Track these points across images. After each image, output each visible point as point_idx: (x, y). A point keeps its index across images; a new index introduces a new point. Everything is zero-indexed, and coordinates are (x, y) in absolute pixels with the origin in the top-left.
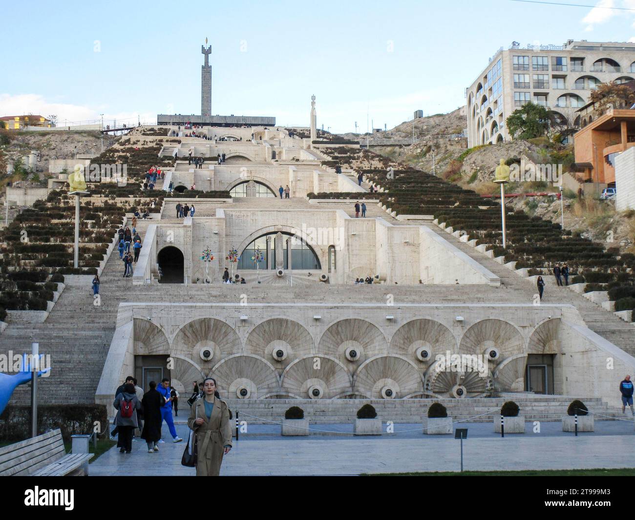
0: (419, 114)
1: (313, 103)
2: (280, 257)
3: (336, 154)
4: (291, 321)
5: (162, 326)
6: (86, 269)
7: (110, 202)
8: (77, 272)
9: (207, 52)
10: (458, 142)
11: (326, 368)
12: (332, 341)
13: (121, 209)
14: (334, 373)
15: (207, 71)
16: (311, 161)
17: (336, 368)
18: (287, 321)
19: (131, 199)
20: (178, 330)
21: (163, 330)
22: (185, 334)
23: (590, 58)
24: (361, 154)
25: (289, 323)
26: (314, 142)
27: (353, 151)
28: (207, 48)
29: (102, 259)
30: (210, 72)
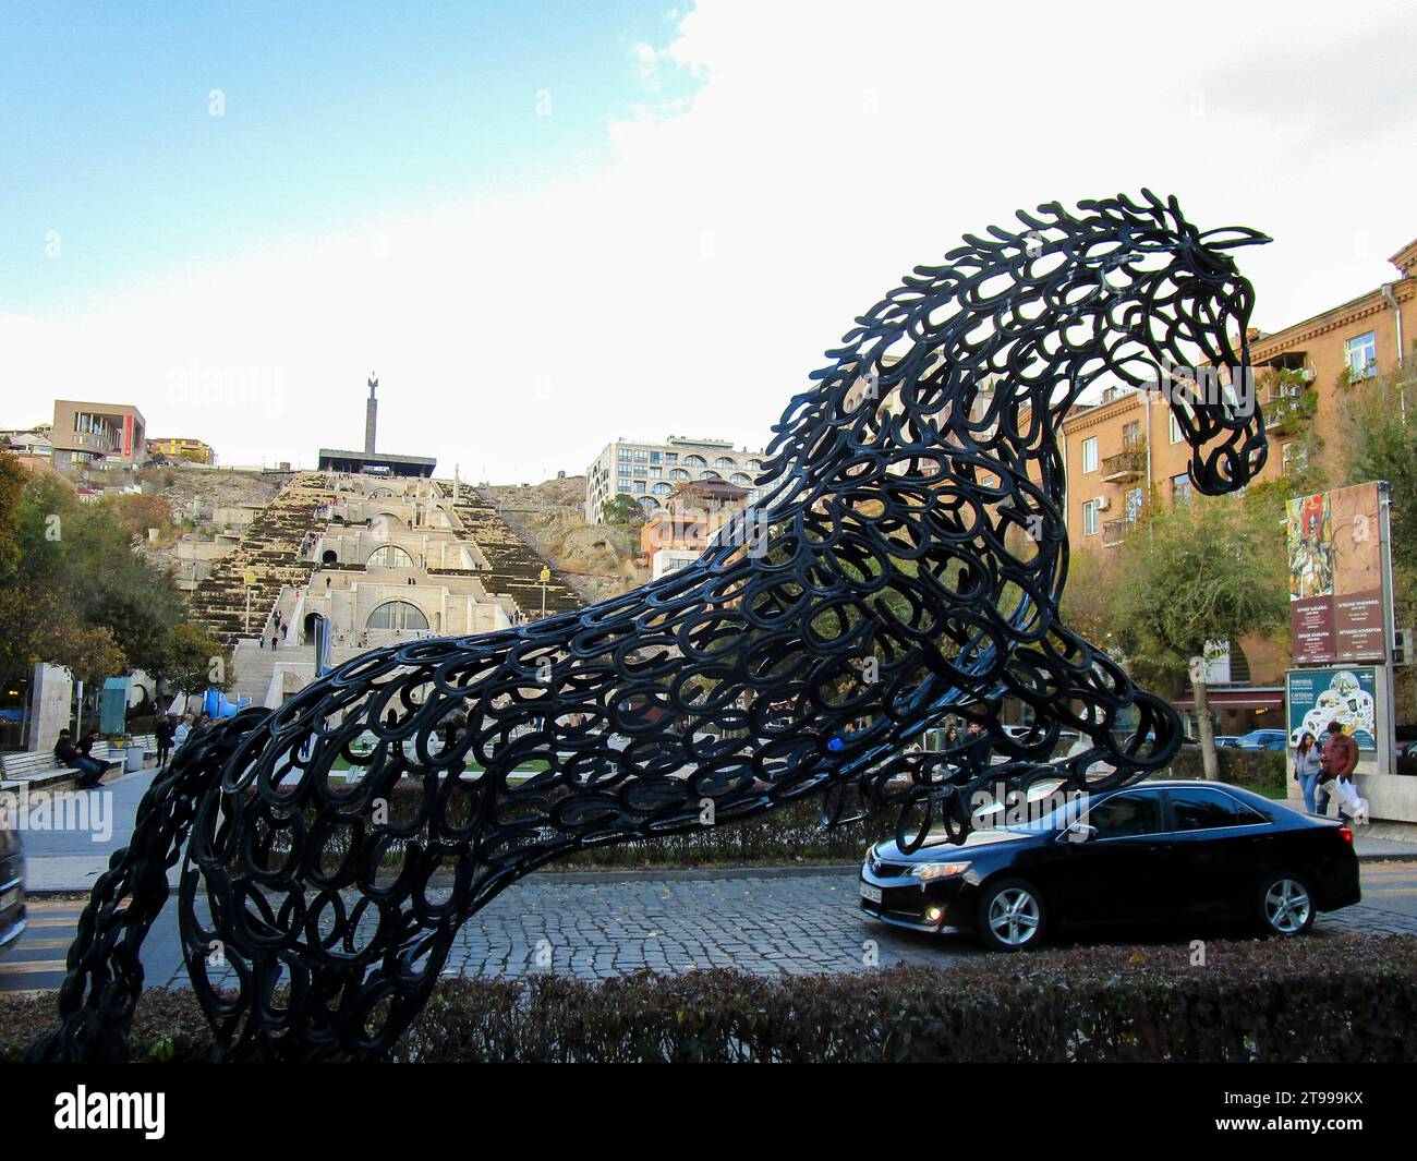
0: (562, 474)
1: (457, 470)
2: (399, 620)
3: (471, 522)
6: (253, 634)
7: (271, 572)
8: (247, 637)
9: (373, 385)
10: (577, 513)
13: (278, 581)
15: (372, 404)
16: (445, 529)
19: (287, 569)
23: (683, 454)
24: (491, 522)
26: (455, 505)
27: (487, 517)
28: (373, 381)
29: (264, 626)
30: (376, 406)
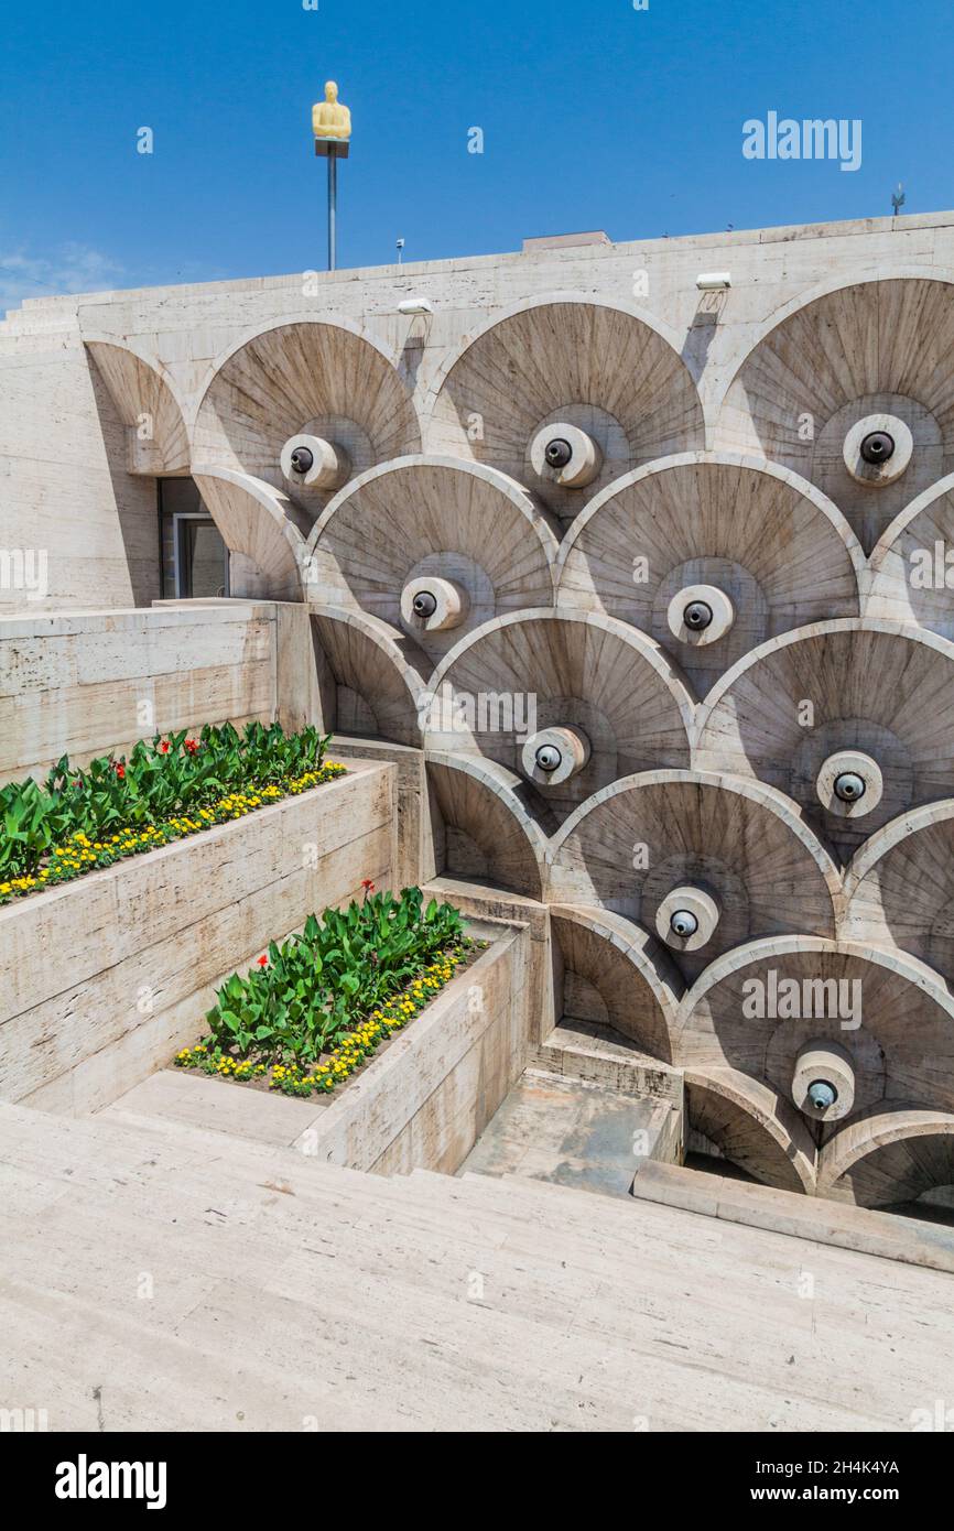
4: (609, 310)
5: (162, 364)
11: (755, 513)
12: (793, 395)
14: (790, 536)
17: (796, 514)
18: (591, 309)
20: (211, 374)
21: (166, 377)
22: (239, 389)
25: (602, 322)
